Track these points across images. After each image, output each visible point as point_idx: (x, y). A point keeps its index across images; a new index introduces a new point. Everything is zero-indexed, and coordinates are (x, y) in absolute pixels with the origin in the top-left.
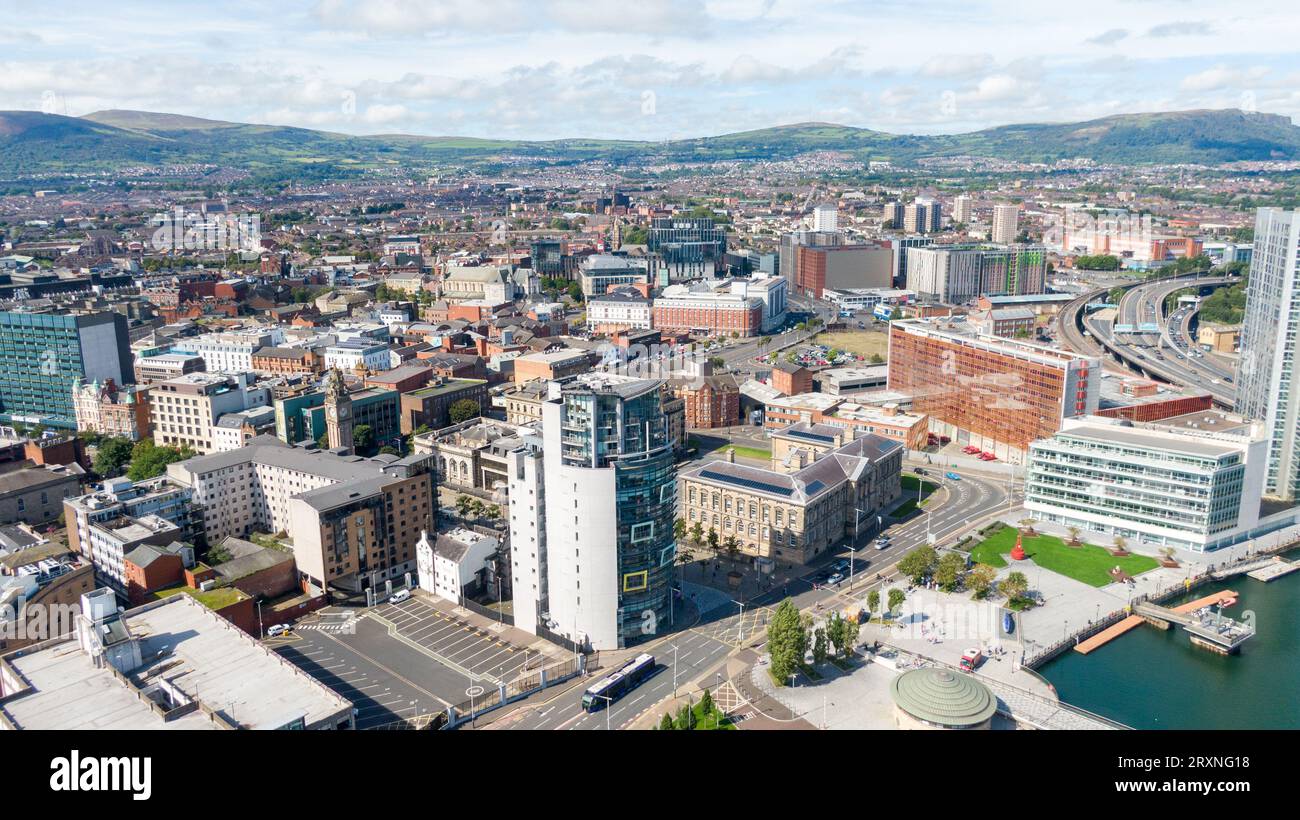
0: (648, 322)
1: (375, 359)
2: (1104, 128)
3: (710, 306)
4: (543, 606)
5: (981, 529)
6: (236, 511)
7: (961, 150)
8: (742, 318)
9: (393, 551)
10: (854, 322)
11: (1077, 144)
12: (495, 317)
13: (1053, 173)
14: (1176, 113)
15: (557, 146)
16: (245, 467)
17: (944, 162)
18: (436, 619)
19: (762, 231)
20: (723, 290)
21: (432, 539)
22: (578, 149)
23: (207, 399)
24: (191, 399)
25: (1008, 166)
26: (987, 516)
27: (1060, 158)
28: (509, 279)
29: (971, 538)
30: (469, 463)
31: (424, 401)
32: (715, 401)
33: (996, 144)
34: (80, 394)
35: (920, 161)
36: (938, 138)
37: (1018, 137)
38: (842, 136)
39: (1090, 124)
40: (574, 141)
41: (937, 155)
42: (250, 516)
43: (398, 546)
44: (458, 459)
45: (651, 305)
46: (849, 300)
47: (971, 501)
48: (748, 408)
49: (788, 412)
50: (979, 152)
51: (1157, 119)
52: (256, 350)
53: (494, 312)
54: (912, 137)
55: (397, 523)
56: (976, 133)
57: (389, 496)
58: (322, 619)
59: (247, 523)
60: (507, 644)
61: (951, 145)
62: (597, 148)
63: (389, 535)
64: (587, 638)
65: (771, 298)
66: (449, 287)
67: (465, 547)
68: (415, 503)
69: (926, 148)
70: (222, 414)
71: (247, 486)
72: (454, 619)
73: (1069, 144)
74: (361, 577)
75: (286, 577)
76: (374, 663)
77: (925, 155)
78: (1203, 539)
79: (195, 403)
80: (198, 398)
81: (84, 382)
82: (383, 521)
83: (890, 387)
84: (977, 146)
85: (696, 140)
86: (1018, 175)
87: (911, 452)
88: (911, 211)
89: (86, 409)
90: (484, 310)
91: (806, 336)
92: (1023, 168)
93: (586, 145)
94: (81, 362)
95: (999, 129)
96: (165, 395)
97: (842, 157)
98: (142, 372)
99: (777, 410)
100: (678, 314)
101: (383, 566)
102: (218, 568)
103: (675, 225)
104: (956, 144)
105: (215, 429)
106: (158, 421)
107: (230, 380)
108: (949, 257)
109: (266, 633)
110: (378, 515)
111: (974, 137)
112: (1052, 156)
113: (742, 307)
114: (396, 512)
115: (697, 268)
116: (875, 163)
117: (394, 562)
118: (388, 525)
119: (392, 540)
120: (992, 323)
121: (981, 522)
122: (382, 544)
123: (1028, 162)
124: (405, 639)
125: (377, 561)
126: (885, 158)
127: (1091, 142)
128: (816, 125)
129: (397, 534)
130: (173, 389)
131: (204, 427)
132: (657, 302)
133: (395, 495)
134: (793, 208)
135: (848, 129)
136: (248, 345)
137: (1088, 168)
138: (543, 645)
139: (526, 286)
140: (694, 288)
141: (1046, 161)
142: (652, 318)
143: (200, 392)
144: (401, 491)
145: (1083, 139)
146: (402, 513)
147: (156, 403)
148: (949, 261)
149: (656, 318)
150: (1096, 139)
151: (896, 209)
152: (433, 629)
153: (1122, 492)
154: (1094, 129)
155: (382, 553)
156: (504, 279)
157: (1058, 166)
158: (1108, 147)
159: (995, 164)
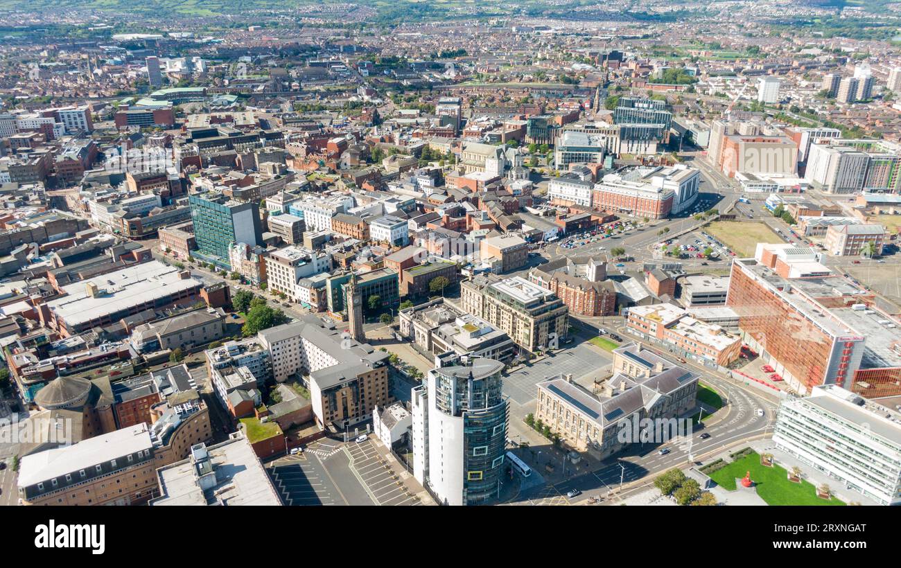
0: (589, 200)
1: (398, 232)
3: (634, 194)
4: (427, 473)
5: (732, 453)
6: (291, 361)
8: (655, 206)
9: (363, 408)
10: (747, 209)
12: (486, 190)
16: (297, 338)
18: (376, 460)
19: (717, 94)
20: (646, 180)
21: (381, 410)
23: (293, 269)
24: (285, 267)
26: (744, 440)
28: (502, 156)
29: (721, 460)
30: (426, 336)
31: (414, 278)
32: (598, 300)
34: (232, 251)
42: (299, 363)
43: (366, 405)
44: (421, 333)
45: (592, 187)
46: (751, 186)
47: (742, 421)
48: (621, 306)
49: (642, 319)
52: (334, 215)
53: (486, 185)
55: (366, 393)
57: (362, 380)
58: (320, 447)
59: (297, 367)
60: (405, 489)
63: (361, 400)
64: (446, 500)
65: (683, 189)
66: (464, 156)
67: (396, 421)
68: (377, 382)
70: (301, 278)
71: (298, 348)
72: (384, 463)
74: (345, 421)
75: (307, 414)
76: (337, 487)
79: (287, 270)
80: (288, 267)
81: (235, 244)
82: (357, 393)
83: (728, 304)
87: (720, 367)
88: (845, 84)
89: (235, 260)
90: (479, 183)
91: (701, 223)
94: (234, 232)
96: (274, 262)
98: (272, 225)
99: (635, 316)
100: (611, 197)
101: (357, 415)
102: (272, 408)
103: (636, 105)
105: (297, 286)
106: (269, 274)
107: (307, 256)
108: (841, 158)
109: (289, 453)
110: (355, 390)
113: (657, 198)
114: (366, 388)
115: (643, 145)
117: (364, 413)
118: (361, 395)
119: (363, 402)
120: (845, 237)
121: (737, 445)
122: (357, 404)
124: (355, 472)
125: (354, 413)
129: (366, 399)
130: (277, 259)
131: (292, 285)
132: (597, 187)
133: (366, 380)
134: (752, 67)
136: (330, 211)
138: (424, 495)
139: (513, 161)
140: (627, 176)
142: (592, 197)
143: (290, 264)
144: (369, 376)
146: (370, 388)
147: (268, 264)
148: (840, 161)
149: (595, 198)
151: (833, 80)
152: (372, 467)
153: (838, 452)
155: (357, 409)
156: (499, 156)
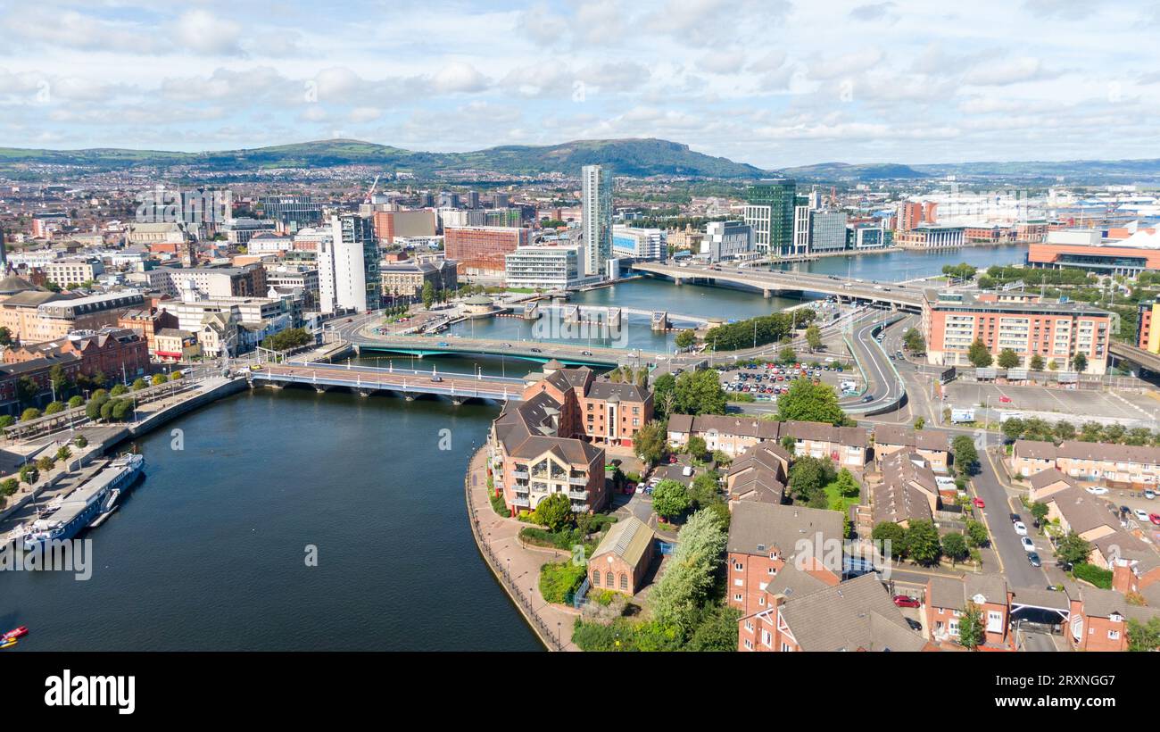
2: (569, 150)
4: (335, 300)
7: (467, 165)
10: (418, 249)
11: (552, 162)
13: (535, 182)
14: (616, 140)
15: (87, 155)
17: (456, 174)
22: (112, 158)
25: (503, 178)
27: (540, 172)
28: (185, 229)
33: (493, 161)
35: (437, 173)
36: (449, 155)
37: (509, 156)
38: (370, 151)
39: (560, 147)
40: (105, 150)
41: (450, 169)
45: (293, 240)
46: (411, 241)
50: (481, 167)
51: (604, 144)
54: (428, 154)
56: (479, 152)
61: (460, 160)
62: (131, 158)
64: (354, 308)
66: (135, 238)
69: (440, 163)
73: (546, 162)
77: (440, 168)
78: (565, 282)
79: (81, 268)
80: (83, 266)
84: (480, 162)
85: (235, 152)
86: (510, 183)
92: (514, 179)
93: (120, 154)
95: (495, 149)
96: (58, 266)
97: (373, 168)
100: (311, 245)
103: (281, 201)
104: (464, 161)
108: (467, 215)
111: (477, 155)
112: (536, 171)
116: (401, 174)
123: (518, 175)
126: (408, 170)
127: (561, 160)
128: (346, 142)
132: (297, 238)
135: (374, 145)
137: (560, 179)
141: (530, 174)
145: (555, 158)
147: (51, 271)
148: (468, 218)
149: (297, 248)
150: (565, 159)
153: (538, 269)
154: (562, 151)
156: (181, 229)
157: (540, 177)
158: (573, 165)
159: (494, 176)
